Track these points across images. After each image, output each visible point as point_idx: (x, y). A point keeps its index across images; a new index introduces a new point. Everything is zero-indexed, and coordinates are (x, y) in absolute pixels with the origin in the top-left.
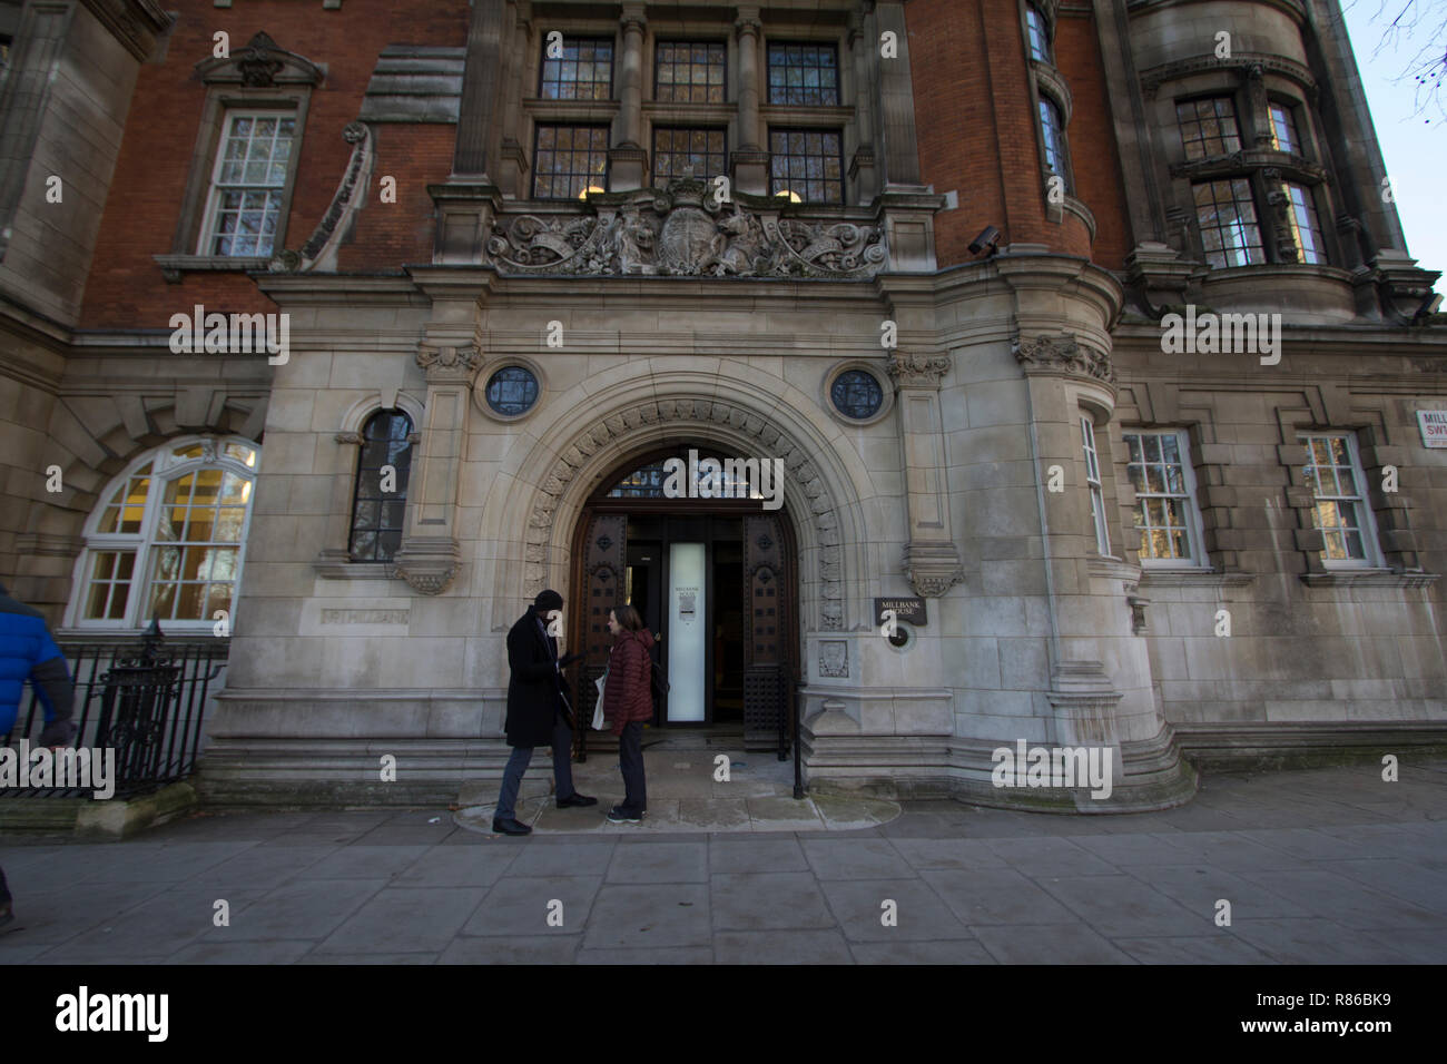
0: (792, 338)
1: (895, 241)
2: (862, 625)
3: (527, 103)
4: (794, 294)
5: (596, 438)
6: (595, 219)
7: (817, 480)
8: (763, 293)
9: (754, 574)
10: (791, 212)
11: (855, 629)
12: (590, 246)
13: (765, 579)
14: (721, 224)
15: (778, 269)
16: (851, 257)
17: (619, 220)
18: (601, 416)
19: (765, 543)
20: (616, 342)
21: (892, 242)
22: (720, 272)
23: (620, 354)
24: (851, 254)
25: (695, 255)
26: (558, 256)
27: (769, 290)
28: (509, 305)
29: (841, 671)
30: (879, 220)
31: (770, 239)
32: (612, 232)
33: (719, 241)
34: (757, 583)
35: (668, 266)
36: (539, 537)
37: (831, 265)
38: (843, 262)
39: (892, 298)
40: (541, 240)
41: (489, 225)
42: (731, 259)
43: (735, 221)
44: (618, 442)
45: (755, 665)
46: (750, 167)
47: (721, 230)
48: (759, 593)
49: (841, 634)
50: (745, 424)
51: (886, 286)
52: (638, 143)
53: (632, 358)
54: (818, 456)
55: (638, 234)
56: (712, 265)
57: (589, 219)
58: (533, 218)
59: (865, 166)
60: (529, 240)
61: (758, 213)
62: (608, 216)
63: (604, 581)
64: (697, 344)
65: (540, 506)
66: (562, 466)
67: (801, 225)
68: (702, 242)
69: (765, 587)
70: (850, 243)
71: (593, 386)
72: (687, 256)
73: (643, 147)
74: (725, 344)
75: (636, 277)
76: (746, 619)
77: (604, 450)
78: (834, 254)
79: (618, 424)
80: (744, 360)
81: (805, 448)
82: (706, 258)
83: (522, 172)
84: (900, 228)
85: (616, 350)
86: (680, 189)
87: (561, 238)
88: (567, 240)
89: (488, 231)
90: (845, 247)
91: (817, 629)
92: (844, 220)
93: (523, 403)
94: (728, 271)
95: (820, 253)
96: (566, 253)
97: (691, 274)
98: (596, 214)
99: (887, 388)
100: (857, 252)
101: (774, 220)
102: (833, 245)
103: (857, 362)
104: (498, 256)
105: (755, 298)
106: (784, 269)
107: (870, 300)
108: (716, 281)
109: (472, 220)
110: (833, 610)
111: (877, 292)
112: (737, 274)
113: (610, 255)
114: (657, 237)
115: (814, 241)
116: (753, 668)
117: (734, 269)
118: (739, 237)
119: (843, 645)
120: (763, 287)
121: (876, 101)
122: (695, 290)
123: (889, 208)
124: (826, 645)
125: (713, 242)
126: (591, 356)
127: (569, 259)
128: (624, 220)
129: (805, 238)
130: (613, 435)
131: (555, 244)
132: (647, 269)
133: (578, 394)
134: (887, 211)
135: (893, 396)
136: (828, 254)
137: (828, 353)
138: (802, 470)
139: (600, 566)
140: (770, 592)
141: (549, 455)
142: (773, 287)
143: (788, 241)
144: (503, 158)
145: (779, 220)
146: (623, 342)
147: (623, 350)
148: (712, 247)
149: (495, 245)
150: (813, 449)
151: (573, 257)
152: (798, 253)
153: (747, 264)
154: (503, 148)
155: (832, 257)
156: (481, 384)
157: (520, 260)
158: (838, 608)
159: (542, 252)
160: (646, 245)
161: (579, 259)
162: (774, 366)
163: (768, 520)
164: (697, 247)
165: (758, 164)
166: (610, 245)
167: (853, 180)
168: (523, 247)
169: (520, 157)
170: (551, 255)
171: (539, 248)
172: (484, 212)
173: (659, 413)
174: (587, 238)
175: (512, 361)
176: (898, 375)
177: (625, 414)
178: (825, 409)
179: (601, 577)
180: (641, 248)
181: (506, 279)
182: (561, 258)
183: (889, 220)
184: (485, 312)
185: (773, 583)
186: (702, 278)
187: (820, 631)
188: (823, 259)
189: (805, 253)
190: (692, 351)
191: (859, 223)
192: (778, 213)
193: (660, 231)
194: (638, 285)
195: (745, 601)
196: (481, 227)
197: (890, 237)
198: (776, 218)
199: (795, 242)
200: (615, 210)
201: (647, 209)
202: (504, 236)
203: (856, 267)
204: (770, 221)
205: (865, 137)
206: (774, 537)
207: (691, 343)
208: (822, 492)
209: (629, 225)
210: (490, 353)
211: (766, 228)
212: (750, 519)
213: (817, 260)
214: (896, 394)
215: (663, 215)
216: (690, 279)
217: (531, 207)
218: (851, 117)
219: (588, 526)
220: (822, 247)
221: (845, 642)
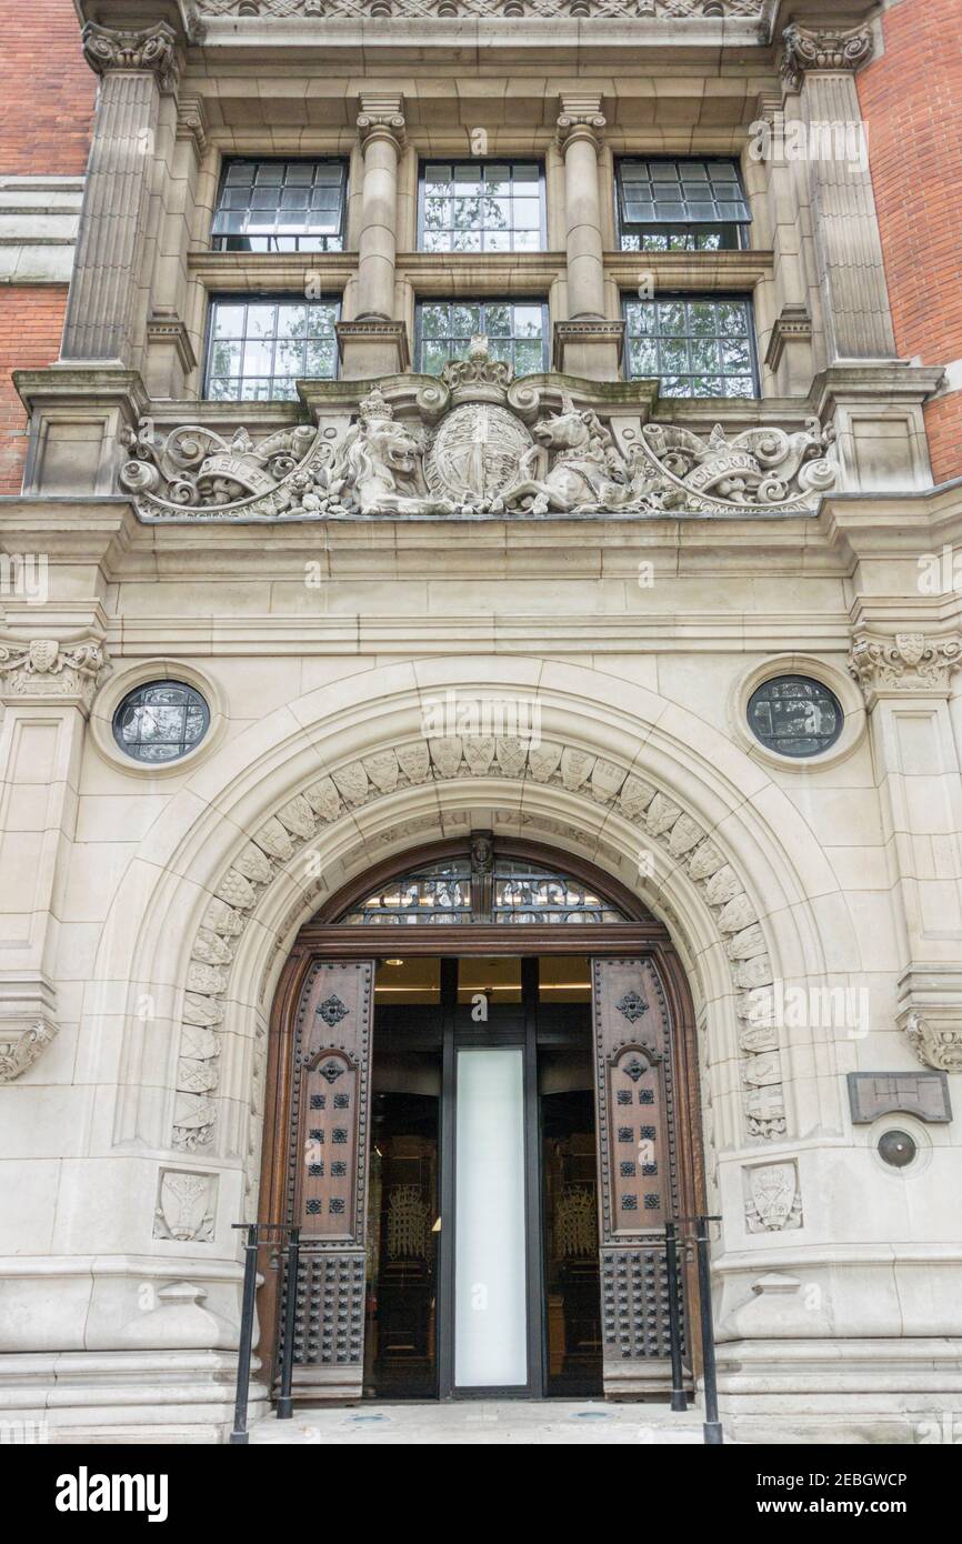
0: (674, 621)
1: (856, 450)
2: (825, 1125)
3: (195, 260)
4: (675, 542)
5: (316, 806)
6: (313, 431)
7: (726, 870)
8: (617, 542)
9: (614, 1064)
10: (667, 411)
11: (811, 1134)
12: (302, 473)
13: (635, 1072)
14: (540, 427)
15: (644, 501)
16: (776, 482)
17: (356, 427)
18: (325, 764)
19: (633, 1007)
20: (353, 635)
21: (850, 454)
22: (538, 506)
23: (359, 654)
24: (775, 476)
25: (493, 481)
26: (246, 492)
27: (628, 537)
28: (158, 576)
29: (788, 1218)
30: (826, 417)
31: (627, 455)
32: (345, 449)
33: (536, 459)
34: (620, 1080)
35: (445, 500)
36: (206, 979)
37: (738, 496)
38: (762, 492)
39: (854, 543)
40: (215, 466)
41: (123, 442)
42: (558, 484)
43: (560, 426)
44: (357, 816)
45: (619, 1232)
46: (591, 348)
47: (541, 439)
48: (625, 1098)
49: (786, 1146)
50: (589, 780)
51: (843, 518)
52: (389, 314)
53: (380, 660)
54: (728, 826)
55: (390, 448)
56: (524, 496)
57: (304, 429)
58: (202, 430)
59: (795, 340)
60: (195, 469)
61: (605, 413)
62: (336, 425)
63: (331, 1081)
64: (500, 634)
65: (210, 924)
66: (253, 853)
67: (684, 434)
68: (505, 458)
69: (635, 1089)
70: (772, 459)
71: (310, 711)
72: (480, 483)
73: (399, 318)
74: (549, 633)
75: (389, 519)
76: (602, 1147)
77: (328, 832)
78: (745, 478)
79: (353, 783)
80: (587, 661)
81: (701, 812)
82: (512, 487)
83: (186, 372)
84: (863, 429)
85: (353, 648)
86: (462, 377)
87: (256, 463)
88: (265, 467)
89: (123, 451)
90: (764, 468)
91: (737, 1144)
92: (759, 424)
93: (182, 743)
94: (552, 508)
95: (719, 476)
96: (263, 482)
97: (486, 511)
98: (315, 424)
99: (851, 701)
100: (786, 475)
101: (634, 424)
102: (745, 465)
103: (793, 659)
104: (140, 493)
105: (603, 552)
106: (655, 501)
107: (815, 551)
108: (534, 523)
109: (94, 432)
110: (766, 1104)
111: (826, 535)
112: (570, 509)
113: (340, 482)
114: (422, 455)
115: (707, 458)
116: (617, 1238)
117: (564, 503)
118: (571, 452)
119: (788, 1169)
120: (619, 531)
121: (811, 234)
122: (494, 538)
123: (840, 394)
124: (756, 1174)
125: (525, 459)
126: (307, 661)
127: (267, 495)
128: (365, 426)
129: (691, 455)
130: (348, 804)
131: (244, 471)
132: (408, 505)
133: (283, 725)
134: (838, 400)
135: (862, 713)
136: (732, 479)
137: (739, 646)
138: (699, 854)
139: (324, 1053)
140: (646, 1097)
141: (229, 831)
142: (636, 531)
143: (660, 459)
144: (150, 342)
145: (643, 424)
146: (365, 635)
147: (365, 648)
148: (523, 468)
149: (134, 473)
150: (716, 812)
151: (274, 492)
152: (682, 478)
153: (587, 494)
154: (148, 323)
155: (739, 483)
156: (105, 709)
157: (179, 498)
158: (777, 1100)
159: (219, 485)
160: (406, 466)
161: (285, 496)
162: (643, 669)
163: (637, 963)
164: (497, 466)
165: (604, 341)
166: (337, 471)
167: (775, 370)
168: (183, 477)
169: (182, 340)
170: (234, 490)
171: (213, 479)
172: (114, 418)
173: (432, 763)
174: (298, 461)
175: (162, 670)
176: (869, 675)
177: (369, 762)
178: (736, 740)
179: (323, 1073)
180: (395, 472)
181: (153, 525)
182: (252, 494)
183: (842, 416)
184: (114, 588)
185: (650, 1081)
186: (506, 517)
187: (742, 1147)
188: (726, 487)
189: (692, 478)
190: (490, 647)
191: (789, 429)
192: (641, 411)
193: (430, 444)
194: (389, 533)
195: (598, 1113)
196: (109, 442)
197: (845, 443)
198: (638, 420)
199: (674, 461)
200: (350, 412)
201: (404, 410)
202: (151, 460)
203: (785, 498)
204: (627, 426)
205: (795, 296)
206: (650, 996)
207: (490, 634)
208: (737, 889)
209: (374, 434)
210: (123, 656)
211: (619, 438)
212: (604, 964)
213: (714, 490)
214: (868, 712)
215: (433, 421)
216: (488, 519)
217: (199, 414)
218: (767, 271)
219: (301, 980)
220: (723, 467)
221: (793, 1162)
